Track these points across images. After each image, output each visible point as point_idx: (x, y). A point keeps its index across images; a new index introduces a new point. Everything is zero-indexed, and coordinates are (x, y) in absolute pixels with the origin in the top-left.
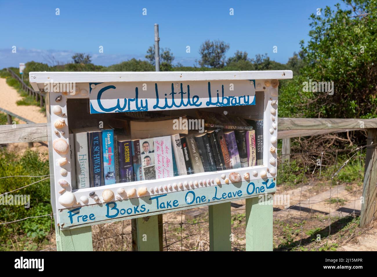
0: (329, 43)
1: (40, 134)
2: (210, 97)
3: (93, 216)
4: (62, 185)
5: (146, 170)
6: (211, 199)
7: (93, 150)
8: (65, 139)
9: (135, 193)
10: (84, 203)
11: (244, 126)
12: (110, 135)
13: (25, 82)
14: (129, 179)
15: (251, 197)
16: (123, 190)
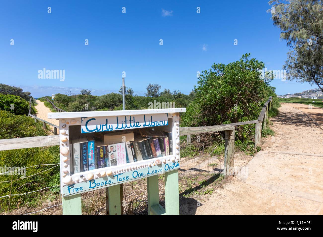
0: (207, 87)
1: (55, 141)
2: (145, 122)
3: (82, 188)
4: (65, 172)
5: (112, 161)
6: (146, 174)
7: (83, 152)
8: (67, 147)
9: (105, 174)
10: (77, 181)
11: (163, 135)
12: (92, 143)
13: (54, 104)
14: (102, 166)
15: (167, 172)
16: (99, 173)
